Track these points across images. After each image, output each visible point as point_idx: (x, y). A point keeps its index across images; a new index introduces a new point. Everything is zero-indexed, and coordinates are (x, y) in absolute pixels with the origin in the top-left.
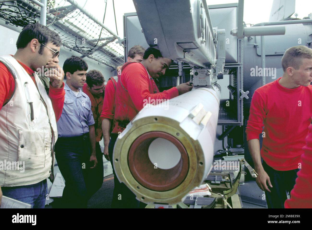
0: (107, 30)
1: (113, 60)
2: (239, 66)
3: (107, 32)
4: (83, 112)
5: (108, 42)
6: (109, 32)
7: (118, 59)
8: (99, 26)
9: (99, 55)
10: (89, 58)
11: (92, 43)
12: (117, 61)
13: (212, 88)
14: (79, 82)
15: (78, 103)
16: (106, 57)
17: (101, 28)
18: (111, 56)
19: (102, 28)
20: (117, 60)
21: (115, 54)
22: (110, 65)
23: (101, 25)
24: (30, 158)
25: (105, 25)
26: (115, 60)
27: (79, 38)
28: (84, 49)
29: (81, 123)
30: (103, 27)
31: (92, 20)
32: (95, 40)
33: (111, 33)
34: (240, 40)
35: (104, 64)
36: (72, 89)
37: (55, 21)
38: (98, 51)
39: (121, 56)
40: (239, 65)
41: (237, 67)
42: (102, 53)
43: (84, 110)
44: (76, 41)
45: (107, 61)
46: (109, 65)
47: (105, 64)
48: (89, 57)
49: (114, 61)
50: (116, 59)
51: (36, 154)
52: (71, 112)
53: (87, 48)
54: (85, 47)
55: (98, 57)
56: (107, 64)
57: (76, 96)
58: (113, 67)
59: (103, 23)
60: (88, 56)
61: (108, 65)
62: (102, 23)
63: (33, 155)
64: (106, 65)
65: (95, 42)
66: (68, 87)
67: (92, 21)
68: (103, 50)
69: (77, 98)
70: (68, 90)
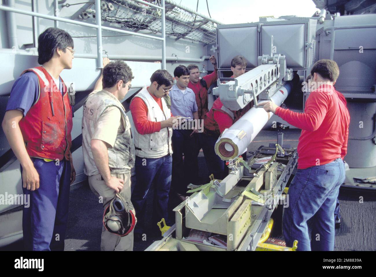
1: (205, 34)
6: (202, 17)
14: (184, 83)
18: (203, 31)
19: (196, 16)
20: (209, 35)
22: (203, 41)
24: (155, 146)
27: (175, 23)
31: (188, 13)
32: (190, 22)
33: (205, 18)
36: (180, 89)
40: (305, 69)
41: (304, 71)
42: (196, 31)
43: (189, 102)
45: (200, 38)
49: (206, 36)
51: (158, 144)
52: (179, 106)
56: (200, 40)
60: (183, 38)
63: (156, 144)
69: (184, 95)
70: (177, 91)
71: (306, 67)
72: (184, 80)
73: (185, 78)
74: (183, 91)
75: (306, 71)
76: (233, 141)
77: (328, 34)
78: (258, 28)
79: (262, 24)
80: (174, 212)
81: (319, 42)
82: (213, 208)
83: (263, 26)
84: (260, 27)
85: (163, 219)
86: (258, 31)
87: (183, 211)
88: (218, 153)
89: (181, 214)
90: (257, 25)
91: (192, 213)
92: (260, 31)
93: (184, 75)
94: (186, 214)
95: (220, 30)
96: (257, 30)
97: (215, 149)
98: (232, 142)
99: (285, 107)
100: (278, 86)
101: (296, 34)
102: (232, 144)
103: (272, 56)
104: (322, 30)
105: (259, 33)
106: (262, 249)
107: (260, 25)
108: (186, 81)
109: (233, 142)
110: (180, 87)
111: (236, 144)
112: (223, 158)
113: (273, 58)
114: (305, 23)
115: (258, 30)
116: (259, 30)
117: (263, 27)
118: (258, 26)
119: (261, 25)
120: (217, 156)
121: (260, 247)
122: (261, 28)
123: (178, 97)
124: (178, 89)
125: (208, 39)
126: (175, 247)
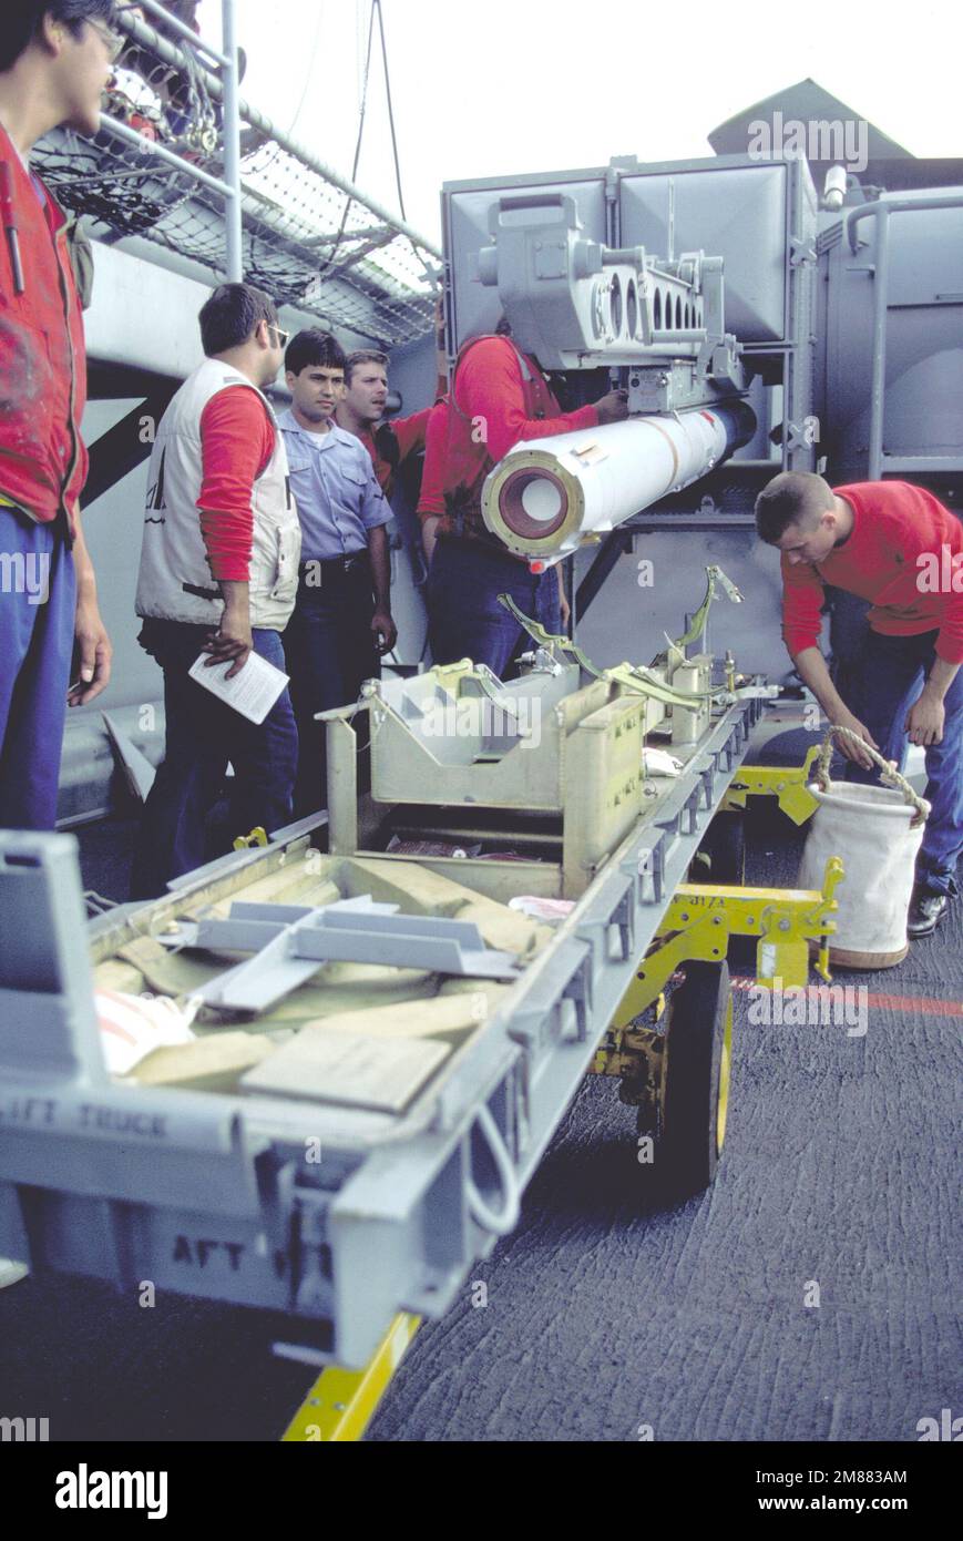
0: (367, 205)
1: (378, 309)
2: (787, 352)
3: (366, 213)
4: (341, 491)
5: (368, 248)
6: (373, 210)
7: (401, 307)
8: (339, 193)
9: (335, 297)
10: (296, 311)
11: (306, 251)
12: (393, 315)
13: (675, 418)
15: (323, 466)
16: (359, 304)
17: (346, 198)
18: (372, 294)
19: (350, 200)
20: (393, 311)
21: (386, 285)
22: (371, 332)
23: (347, 191)
25: (360, 188)
26: (387, 311)
27: (263, 237)
28: (282, 278)
29: (333, 522)
30: (353, 196)
31: (317, 176)
32: (321, 241)
33: (381, 216)
34: (792, 272)
35: (350, 329)
36: (304, 428)
37: (196, 190)
38: (333, 281)
39: (409, 293)
40: (789, 346)
41: (783, 354)
42: (344, 290)
43: (342, 484)
44: (252, 246)
45: (361, 318)
46: (369, 333)
47: (354, 330)
48: (299, 307)
49: (381, 315)
50: (391, 307)
53: (296, 273)
54: (289, 271)
55: (332, 304)
56: (359, 329)
57: (319, 446)
58: (381, 342)
59: (354, 180)
60: (292, 304)
61: (363, 334)
62: (349, 183)
64: (358, 332)
65: (319, 248)
66: (295, 422)
67: (317, 179)
68: (350, 279)
69: (322, 451)
70: (293, 433)
71: (791, 338)
72: (316, 387)
73: (322, 378)
74: (319, 439)
75: (791, 355)
76: (559, 460)
77: (859, 248)
78: (605, 185)
79: (622, 171)
80: (323, 724)
81: (827, 279)
82: (479, 761)
83: (629, 177)
84: (613, 180)
85: (260, 828)
86: (606, 197)
87: (361, 722)
88: (495, 523)
89: (354, 733)
90: (602, 176)
91: (402, 729)
92: (614, 198)
93: (315, 365)
94: (374, 732)
95: (455, 197)
96: (604, 192)
97: (483, 505)
98: (558, 464)
99: (712, 508)
100: (695, 382)
101: (754, 199)
102: (558, 473)
103: (671, 260)
104: (835, 233)
105: (609, 209)
106: (700, 902)
107: (615, 175)
108: (321, 392)
109: (562, 468)
110: (304, 419)
111: (573, 474)
112: (515, 544)
113: (677, 265)
114: (785, 164)
115: (607, 194)
116: (610, 192)
117: (627, 182)
118: (604, 180)
119: (618, 174)
120: (494, 536)
121: (690, 896)
122: (619, 187)
123: (299, 460)
124: (295, 427)
125: (389, 328)
126: (328, 881)
